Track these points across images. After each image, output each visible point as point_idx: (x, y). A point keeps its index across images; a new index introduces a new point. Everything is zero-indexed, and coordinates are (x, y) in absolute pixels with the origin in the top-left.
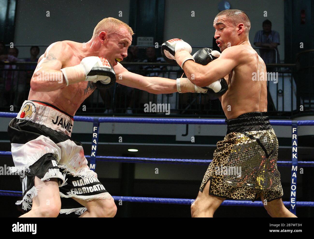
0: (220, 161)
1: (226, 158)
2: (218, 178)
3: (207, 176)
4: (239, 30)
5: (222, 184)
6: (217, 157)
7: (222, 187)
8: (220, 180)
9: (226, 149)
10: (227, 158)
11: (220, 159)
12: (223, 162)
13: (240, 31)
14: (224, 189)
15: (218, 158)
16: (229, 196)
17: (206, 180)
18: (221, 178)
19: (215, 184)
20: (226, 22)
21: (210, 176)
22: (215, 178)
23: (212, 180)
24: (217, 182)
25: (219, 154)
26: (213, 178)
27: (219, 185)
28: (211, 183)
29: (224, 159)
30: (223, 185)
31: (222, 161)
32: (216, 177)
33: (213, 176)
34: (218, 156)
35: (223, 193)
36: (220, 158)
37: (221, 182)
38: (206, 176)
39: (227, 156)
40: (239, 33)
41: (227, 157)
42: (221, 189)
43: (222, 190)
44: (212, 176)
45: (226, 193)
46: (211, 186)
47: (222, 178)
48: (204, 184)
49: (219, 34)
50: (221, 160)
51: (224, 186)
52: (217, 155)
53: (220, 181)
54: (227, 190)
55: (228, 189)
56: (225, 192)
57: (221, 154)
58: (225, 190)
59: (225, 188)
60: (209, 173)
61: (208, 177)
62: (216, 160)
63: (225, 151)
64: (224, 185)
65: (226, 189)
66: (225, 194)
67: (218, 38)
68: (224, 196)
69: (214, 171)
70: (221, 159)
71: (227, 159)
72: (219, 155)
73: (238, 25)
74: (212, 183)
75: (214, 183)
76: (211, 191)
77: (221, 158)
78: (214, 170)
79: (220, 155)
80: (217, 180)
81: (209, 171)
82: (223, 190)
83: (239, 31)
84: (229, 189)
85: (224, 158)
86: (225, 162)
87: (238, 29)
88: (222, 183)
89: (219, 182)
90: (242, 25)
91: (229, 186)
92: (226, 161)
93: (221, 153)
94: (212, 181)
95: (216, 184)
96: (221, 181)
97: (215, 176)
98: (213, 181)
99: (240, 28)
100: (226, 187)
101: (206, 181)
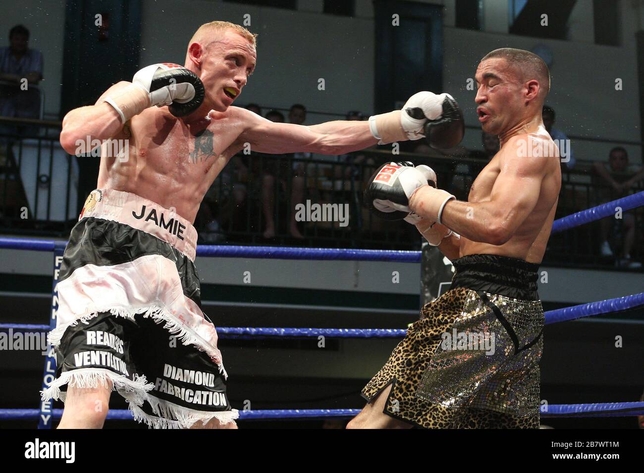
0: (419, 350)
1: (431, 346)
2: (407, 384)
3: (387, 375)
4: (529, 92)
5: (413, 397)
6: (414, 341)
7: (413, 403)
8: (412, 388)
9: (437, 328)
10: (433, 347)
11: (419, 347)
12: (424, 352)
13: (531, 95)
14: (416, 407)
15: (415, 343)
16: (423, 423)
17: (384, 382)
18: (413, 385)
19: (399, 394)
20: (505, 72)
21: (393, 375)
22: (403, 382)
23: (395, 386)
24: (405, 391)
25: (419, 335)
26: (399, 381)
27: (407, 397)
28: (392, 390)
29: (427, 348)
30: (416, 399)
31: (422, 350)
32: (405, 382)
33: (398, 378)
34: (417, 339)
35: (411, 415)
36: (420, 345)
37: (412, 393)
38: (385, 375)
39: (435, 342)
40: (528, 99)
41: (435, 345)
42: (408, 406)
43: (411, 408)
44: (397, 376)
45: (417, 415)
46: (391, 398)
47: (416, 385)
48: (379, 389)
49: (486, 95)
50: (422, 348)
51: (417, 402)
52: (414, 337)
53: (410, 389)
54: (420, 410)
55: (424, 408)
56: (416, 413)
57: (422, 336)
58: (417, 410)
59: (419, 405)
60: (392, 370)
61: (388, 377)
62: (410, 346)
63: (432, 332)
64: (418, 400)
65: (418, 408)
66: (415, 417)
67: (483, 102)
68: (413, 420)
69: (402, 369)
70: (422, 346)
71: (433, 349)
72: (418, 337)
73: (528, 83)
74: (395, 392)
75: (398, 391)
76: (389, 407)
77: (422, 344)
78: (403, 366)
79: (420, 339)
80: (405, 386)
81: (391, 365)
82: (413, 408)
83: (527, 96)
84: (426, 409)
85: (427, 346)
86: (428, 354)
87: (526, 91)
88: (414, 395)
89: (409, 391)
90: (536, 84)
91: (426, 403)
92: (432, 352)
93: (424, 336)
94: (395, 388)
95: (402, 394)
96: (412, 391)
97: (402, 378)
98: (397, 388)
99: (531, 89)
100: (421, 405)
101: (383, 385)
